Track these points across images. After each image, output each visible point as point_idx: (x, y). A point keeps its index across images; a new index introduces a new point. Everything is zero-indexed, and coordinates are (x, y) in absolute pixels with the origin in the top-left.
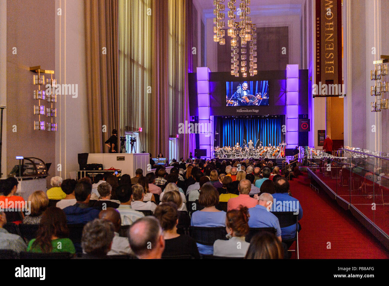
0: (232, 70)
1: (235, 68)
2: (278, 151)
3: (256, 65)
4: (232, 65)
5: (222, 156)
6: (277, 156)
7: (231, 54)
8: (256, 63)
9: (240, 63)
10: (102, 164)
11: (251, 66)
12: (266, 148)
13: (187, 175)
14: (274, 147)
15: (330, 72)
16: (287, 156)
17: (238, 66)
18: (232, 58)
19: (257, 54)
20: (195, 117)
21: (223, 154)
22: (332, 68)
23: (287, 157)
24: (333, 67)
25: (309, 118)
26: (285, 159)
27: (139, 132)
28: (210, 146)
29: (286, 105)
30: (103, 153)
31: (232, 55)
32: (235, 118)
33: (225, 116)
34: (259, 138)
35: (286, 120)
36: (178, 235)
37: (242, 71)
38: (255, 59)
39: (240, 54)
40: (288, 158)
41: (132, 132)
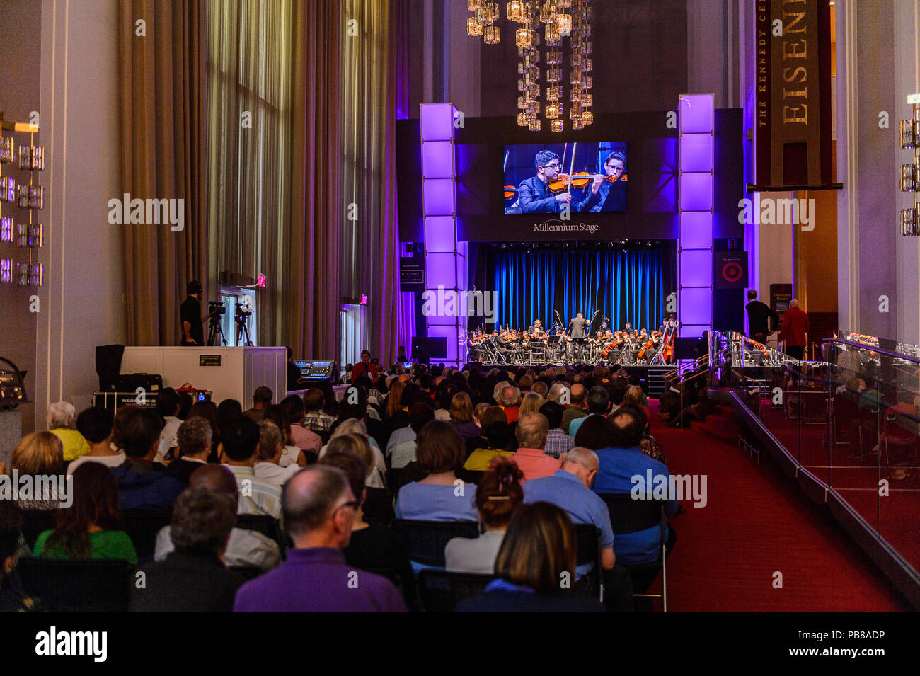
0: (522, 111)
1: (530, 105)
2: (654, 344)
3: (589, 96)
4: (521, 99)
5: (492, 358)
6: (651, 358)
7: (517, 68)
8: (590, 92)
9: (543, 93)
10: (160, 376)
11: (575, 99)
12: (621, 336)
13: (389, 407)
14: (644, 333)
15: (798, 120)
16: (680, 359)
17: (538, 99)
18: (522, 77)
19: (594, 66)
20: (415, 244)
21: (494, 353)
22: (804, 109)
23: (681, 363)
24: (805, 106)
25: (745, 251)
26: (675, 368)
27: (257, 289)
28: (457, 328)
29: (678, 211)
30: (160, 345)
31: (521, 70)
32: (530, 247)
33: (500, 244)
34: (601, 307)
35: (678, 254)
36: (365, 525)
37: (549, 114)
38: (587, 82)
39: (543, 66)
40: (683, 364)
41: (239, 288)
